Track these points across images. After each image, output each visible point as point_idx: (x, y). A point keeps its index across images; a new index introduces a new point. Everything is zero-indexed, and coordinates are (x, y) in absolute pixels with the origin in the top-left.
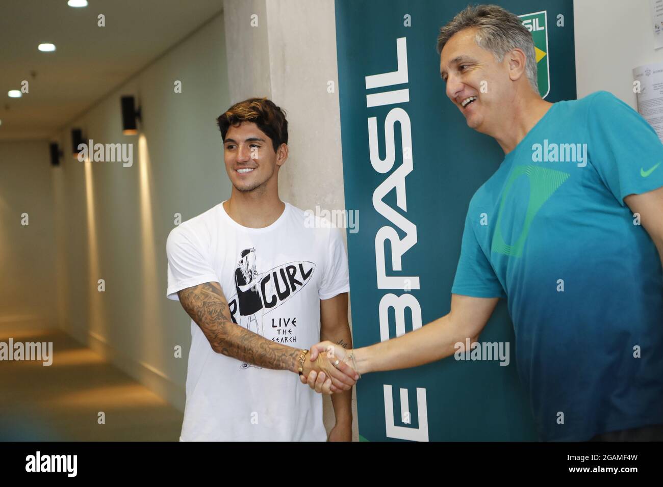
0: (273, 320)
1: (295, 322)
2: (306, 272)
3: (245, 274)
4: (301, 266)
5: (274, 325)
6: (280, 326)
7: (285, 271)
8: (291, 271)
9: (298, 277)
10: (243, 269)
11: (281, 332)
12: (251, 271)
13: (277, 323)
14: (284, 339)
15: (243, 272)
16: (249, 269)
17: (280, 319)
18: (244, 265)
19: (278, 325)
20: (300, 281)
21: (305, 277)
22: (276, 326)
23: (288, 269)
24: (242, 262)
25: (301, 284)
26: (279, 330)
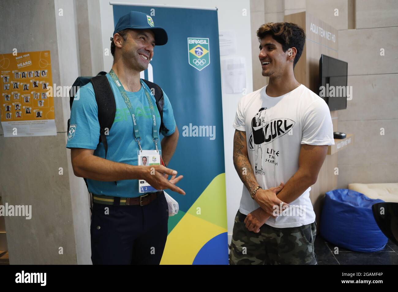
0: (268, 149)
1: (278, 153)
2: (287, 126)
3: (257, 121)
4: (285, 121)
5: (268, 152)
6: (271, 153)
7: (276, 122)
8: (280, 123)
9: (282, 127)
10: (256, 118)
11: (271, 157)
12: (260, 120)
13: (269, 151)
14: (272, 161)
15: (256, 120)
16: (259, 118)
17: (272, 149)
18: (258, 116)
19: (270, 153)
20: (283, 131)
21: (286, 128)
22: (269, 153)
23: (278, 121)
24: (257, 114)
25: (283, 132)
26: (270, 156)
